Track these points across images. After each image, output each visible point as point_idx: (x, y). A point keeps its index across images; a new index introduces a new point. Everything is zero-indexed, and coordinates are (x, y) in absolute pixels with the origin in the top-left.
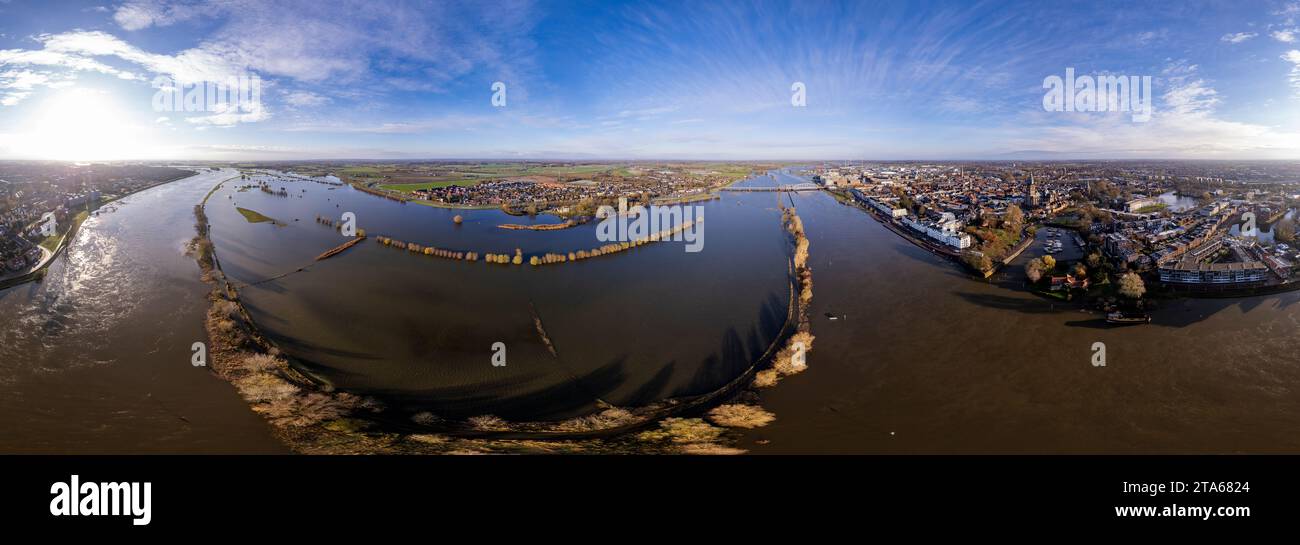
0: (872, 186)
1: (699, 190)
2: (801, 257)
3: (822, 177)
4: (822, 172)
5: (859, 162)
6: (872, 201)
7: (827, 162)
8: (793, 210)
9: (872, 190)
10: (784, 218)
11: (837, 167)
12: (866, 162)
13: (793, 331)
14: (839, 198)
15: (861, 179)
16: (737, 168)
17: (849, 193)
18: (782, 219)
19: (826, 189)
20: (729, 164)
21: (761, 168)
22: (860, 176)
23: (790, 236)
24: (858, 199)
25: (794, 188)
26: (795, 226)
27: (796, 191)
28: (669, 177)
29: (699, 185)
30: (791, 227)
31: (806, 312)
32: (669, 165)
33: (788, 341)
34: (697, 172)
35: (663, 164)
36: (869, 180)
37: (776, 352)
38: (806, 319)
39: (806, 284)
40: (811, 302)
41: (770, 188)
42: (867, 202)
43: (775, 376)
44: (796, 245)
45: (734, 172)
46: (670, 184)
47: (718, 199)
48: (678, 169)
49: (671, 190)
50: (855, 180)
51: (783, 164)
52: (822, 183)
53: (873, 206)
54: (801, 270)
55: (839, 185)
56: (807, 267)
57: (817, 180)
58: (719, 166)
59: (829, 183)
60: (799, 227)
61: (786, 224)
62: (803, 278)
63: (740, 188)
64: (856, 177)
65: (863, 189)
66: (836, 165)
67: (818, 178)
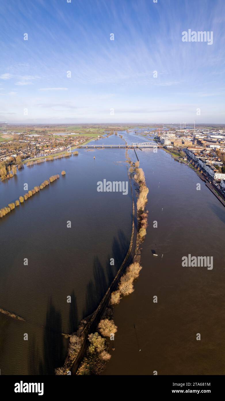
0: (202, 148)
1: (61, 149)
2: (142, 201)
3: (162, 138)
4: (162, 134)
5: (193, 125)
6: (200, 162)
7: (165, 125)
8: (138, 164)
9: (202, 152)
10: (131, 169)
11: (174, 130)
12: (198, 126)
13: (131, 262)
14: (175, 156)
15: (193, 141)
16: (92, 130)
17: (183, 153)
18: (129, 171)
19: (165, 148)
20: (85, 126)
21: (112, 129)
22: (192, 138)
23: (135, 184)
24: (189, 158)
25: (139, 146)
26: (139, 176)
27: (140, 148)
28: (36, 139)
29: (61, 145)
30: (136, 177)
31: (140, 246)
32: (36, 129)
33: (127, 269)
34: (58, 134)
35: (31, 128)
36: (200, 143)
37: (120, 277)
38: (140, 253)
39: (143, 224)
40: (145, 238)
41: (120, 146)
42: (196, 162)
43: (119, 296)
44: (139, 191)
45: (88, 133)
46: (38, 145)
47: (76, 155)
48: (43, 132)
49: (38, 151)
50: (188, 141)
51: (131, 126)
52: (161, 142)
53: (201, 166)
54: (141, 212)
55: (175, 144)
56: (145, 210)
57: (158, 140)
58: (76, 128)
59: (167, 143)
60: (142, 177)
61: (132, 175)
62: (142, 219)
63: (95, 146)
64: (189, 139)
65: (194, 150)
66: (173, 128)
67: (158, 138)
